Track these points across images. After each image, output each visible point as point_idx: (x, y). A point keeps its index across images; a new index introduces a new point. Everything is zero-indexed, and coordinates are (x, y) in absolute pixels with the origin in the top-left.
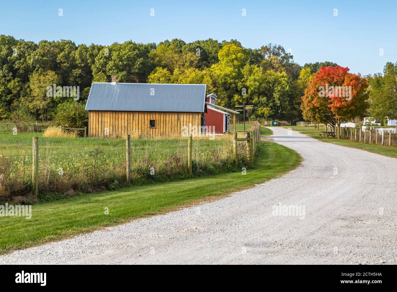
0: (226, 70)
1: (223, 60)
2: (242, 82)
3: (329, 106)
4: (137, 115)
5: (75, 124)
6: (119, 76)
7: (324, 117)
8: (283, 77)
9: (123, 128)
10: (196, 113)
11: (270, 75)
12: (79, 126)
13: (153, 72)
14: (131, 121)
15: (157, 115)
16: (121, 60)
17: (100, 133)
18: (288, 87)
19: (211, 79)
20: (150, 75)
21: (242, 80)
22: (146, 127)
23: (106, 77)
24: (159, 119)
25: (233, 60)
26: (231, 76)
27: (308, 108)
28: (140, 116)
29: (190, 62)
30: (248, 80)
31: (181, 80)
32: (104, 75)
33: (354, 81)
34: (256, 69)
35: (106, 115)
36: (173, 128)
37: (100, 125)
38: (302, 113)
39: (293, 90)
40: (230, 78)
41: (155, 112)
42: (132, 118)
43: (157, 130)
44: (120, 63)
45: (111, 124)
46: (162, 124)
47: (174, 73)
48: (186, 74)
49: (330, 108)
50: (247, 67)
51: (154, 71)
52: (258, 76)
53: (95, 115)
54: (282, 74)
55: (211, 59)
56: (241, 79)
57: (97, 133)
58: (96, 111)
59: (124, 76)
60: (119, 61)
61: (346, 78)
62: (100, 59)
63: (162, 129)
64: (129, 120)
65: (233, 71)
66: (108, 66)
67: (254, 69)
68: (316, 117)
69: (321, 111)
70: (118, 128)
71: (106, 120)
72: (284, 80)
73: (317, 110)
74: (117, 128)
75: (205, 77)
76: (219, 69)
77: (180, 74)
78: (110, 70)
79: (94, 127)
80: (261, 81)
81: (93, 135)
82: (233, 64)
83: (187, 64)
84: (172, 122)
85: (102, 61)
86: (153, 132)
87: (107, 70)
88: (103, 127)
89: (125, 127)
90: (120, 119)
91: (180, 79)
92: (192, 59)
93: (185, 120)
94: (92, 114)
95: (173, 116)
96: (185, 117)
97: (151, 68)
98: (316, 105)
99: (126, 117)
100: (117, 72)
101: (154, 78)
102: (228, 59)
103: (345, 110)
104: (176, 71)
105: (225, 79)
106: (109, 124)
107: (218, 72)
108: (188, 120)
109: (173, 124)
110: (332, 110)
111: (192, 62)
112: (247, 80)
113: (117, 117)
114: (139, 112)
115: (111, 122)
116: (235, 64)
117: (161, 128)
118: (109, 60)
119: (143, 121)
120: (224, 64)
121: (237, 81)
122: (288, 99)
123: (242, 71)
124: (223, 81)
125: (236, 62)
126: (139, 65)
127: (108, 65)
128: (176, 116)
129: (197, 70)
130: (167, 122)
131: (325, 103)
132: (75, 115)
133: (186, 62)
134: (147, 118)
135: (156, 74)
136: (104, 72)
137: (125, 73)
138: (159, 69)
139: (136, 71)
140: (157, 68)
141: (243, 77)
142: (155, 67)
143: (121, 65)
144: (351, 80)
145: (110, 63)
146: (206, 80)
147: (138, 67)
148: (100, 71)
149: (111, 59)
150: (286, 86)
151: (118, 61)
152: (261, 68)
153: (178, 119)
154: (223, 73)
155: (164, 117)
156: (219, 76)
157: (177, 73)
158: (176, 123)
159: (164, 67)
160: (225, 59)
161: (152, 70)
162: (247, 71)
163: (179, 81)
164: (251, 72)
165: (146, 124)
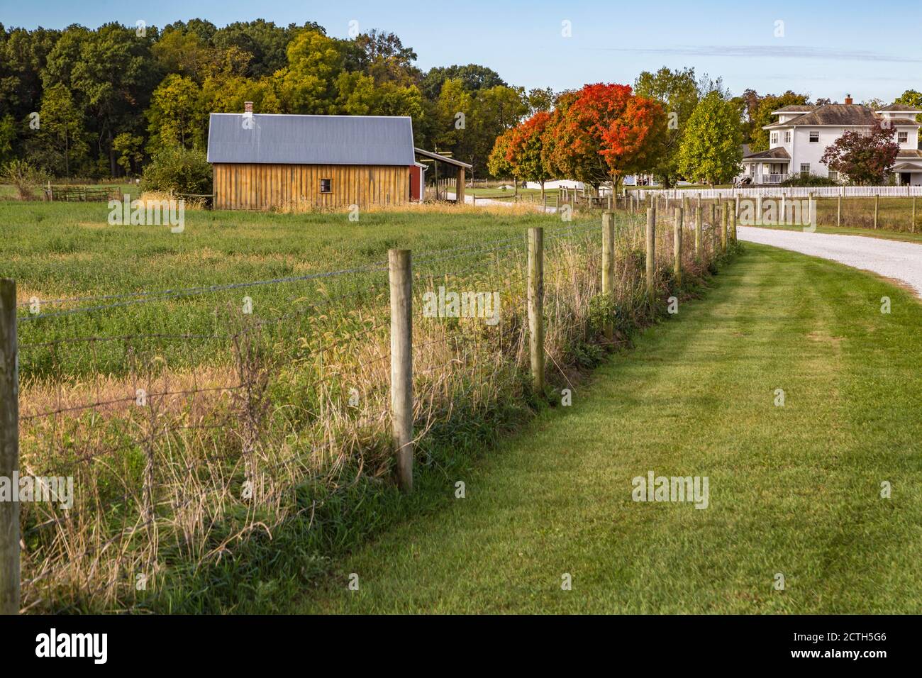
0: (305, 80)
1: (298, 62)
2: (337, 105)
3: (601, 152)
4: (299, 171)
5: (185, 187)
6: (97, 91)
7: (591, 172)
8: (412, 94)
9: (274, 194)
10: (401, 166)
11: (388, 90)
12: (193, 190)
13: (162, 84)
14: (289, 182)
15: (334, 171)
16: (100, 60)
17: (233, 202)
18: (422, 113)
19: (278, 97)
20: (156, 89)
21: (336, 101)
22: (314, 191)
23: (70, 94)
24: (338, 177)
25: (316, 63)
26: (314, 93)
27: (564, 157)
28: (304, 172)
29: (234, 66)
30: (348, 101)
31: (219, 100)
32: (66, 88)
33: (643, 110)
34: (363, 79)
35: (244, 171)
36: (361, 193)
37: (233, 188)
38: (488, 165)
39: (431, 120)
40: (312, 96)
41: (331, 166)
42: (289, 175)
43: (334, 196)
44: (99, 65)
45: (254, 188)
46: (342, 186)
47: (205, 86)
48: (227, 88)
49: (603, 156)
50: (344, 75)
51: (164, 81)
52: (367, 92)
53: (224, 171)
54: (410, 90)
55: (269, 60)
56: (334, 99)
57: (228, 204)
58: (226, 164)
59: (107, 91)
60: (96, 63)
61: (629, 105)
62: (58, 57)
63: (342, 195)
64: (285, 179)
65: (318, 83)
66: (75, 73)
67: (358, 79)
68: (577, 172)
69: (586, 162)
70: (266, 194)
71: (244, 180)
72: (415, 100)
73: (578, 160)
74: (263, 193)
75: (265, 94)
76: (291, 80)
77: (216, 88)
78: (79, 78)
79: (223, 193)
80: (372, 103)
81: (221, 205)
82: (318, 70)
83: (229, 69)
84: (359, 182)
85: (61, 61)
86: (326, 200)
87: (73, 81)
88: (239, 192)
89: (277, 191)
90: (268, 178)
91: (217, 98)
92: (237, 59)
93: (382, 179)
94: (219, 170)
95: (361, 173)
96: (383, 173)
97: (158, 76)
98: (578, 151)
99: (279, 175)
100: (94, 84)
101: (166, 96)
102: (307, 60)
103: (628, 159)
104: (208, 82)
105: (305, 99)
106: (249, 186)
107: (288, 85)
108: (387, 180)
109: (362, 186)
110: (607, 159)
111: (236, 66)
112: (345, 100)
113: (263, 174)
114: (302, 166)
115: (254, 183)
116: (321, 70)
117: (340, 194)
118: (75, 60)
119: (309, 180)
120: (299, 69)
121: (327, 101)
122: (424, 136)
123: (336, 84)
124: (301, 101)
125: (322, 67)
126: (136, 71)
127: (74, 70)
128: (367, 172)
129: (249, 81)
130: (352, 182)
131: (593, 147)
132: (183, 170)
133: (225, 64)
134: (317, 175)
135: (169, 89)
136: (67, 82)
137: (108, 85)
138: (175, 79)
139: (131, 82)
140: (172, 77)
141: (337, 95)
142: (165, 74)
143: (100, 70)
144: (638, 109)
145: (77, 66)
146: (268, 100)
147: (134, 74)
148: (58, 82)
149: (80, 58)
150: (420, 113)
151: (93, 63)
152: (372, 79)
153: (371, 177)
154: (299, 87)
155: (345, 173)
156: (291, 93)
157: (211, 87)
158: (367, 184)
159: (183, 74)
160: (302, 59)
161: (161, 80)
162: (346, 84)
163: (215, 101)
164: (352, 85)
165: (314, 186)
